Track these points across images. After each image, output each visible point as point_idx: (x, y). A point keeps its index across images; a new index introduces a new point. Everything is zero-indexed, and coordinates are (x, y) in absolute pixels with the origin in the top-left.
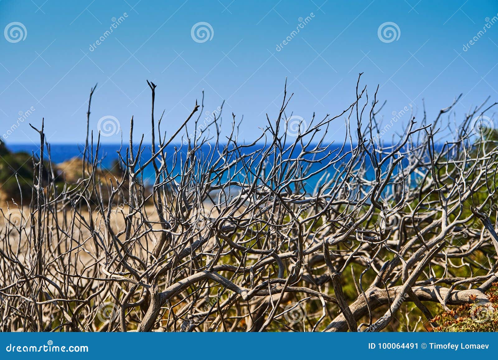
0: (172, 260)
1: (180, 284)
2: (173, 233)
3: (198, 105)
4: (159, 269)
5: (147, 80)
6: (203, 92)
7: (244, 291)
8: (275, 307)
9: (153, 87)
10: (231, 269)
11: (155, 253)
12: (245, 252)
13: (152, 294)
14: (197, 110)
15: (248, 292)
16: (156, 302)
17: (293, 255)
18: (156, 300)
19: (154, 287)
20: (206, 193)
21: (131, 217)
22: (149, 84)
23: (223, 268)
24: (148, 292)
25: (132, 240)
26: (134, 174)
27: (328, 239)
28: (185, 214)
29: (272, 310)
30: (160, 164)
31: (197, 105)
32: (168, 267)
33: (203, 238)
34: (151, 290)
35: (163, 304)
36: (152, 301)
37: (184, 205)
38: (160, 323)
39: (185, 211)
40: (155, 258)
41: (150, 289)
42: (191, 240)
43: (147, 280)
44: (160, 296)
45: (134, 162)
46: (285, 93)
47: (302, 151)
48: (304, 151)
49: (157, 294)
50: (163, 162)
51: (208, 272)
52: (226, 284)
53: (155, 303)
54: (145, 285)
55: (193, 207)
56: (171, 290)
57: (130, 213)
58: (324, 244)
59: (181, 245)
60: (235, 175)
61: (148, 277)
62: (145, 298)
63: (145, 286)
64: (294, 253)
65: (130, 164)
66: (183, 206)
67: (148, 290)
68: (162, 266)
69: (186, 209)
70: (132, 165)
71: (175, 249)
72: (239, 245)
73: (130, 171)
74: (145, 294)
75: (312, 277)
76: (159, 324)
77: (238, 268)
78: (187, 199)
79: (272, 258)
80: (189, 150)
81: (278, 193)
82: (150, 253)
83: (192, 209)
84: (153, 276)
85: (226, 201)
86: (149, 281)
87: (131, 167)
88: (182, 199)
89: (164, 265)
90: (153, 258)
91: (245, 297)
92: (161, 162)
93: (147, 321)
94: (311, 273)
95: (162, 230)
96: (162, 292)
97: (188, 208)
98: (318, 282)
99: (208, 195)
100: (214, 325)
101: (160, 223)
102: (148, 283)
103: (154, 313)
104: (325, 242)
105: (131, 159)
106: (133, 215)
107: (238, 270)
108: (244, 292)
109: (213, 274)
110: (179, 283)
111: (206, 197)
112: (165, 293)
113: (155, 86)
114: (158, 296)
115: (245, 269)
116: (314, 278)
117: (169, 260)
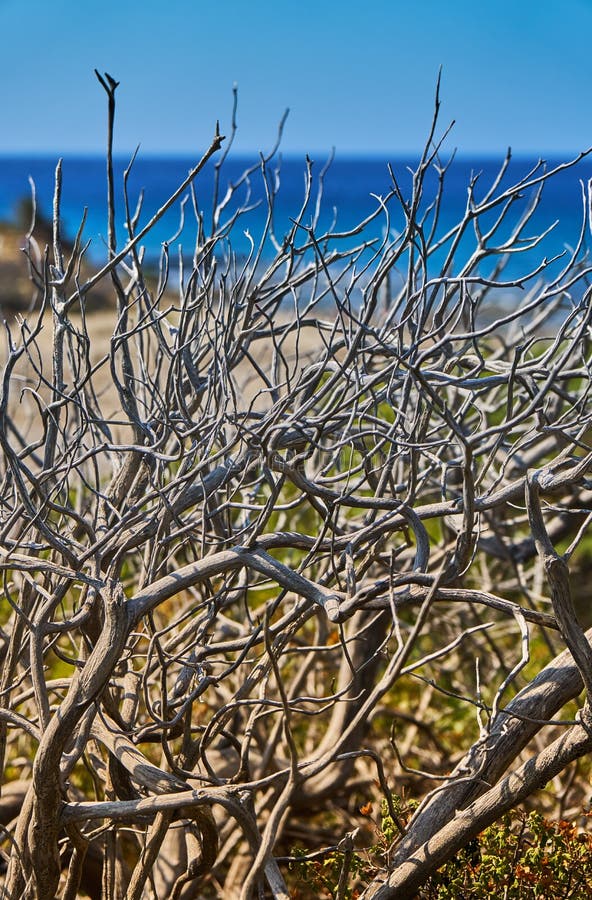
0: (156, 515)
1: (175, 580)
2: (157, 454)
3: (222, 136)
4: (126, 536)
5: (96, 71)
6: (235, 91)
7: (331, 598)
8: (404, 644)
9: (111, 85)
10: (300, 544)
11: (117, 492)
12: (335, 505)
13: (107, 603)
14: (220, 147)
15: (341, 600)
16: (116, 624)
17: (451, 509)
18: (117, 618)
19: (113, 587)
20: (242, 349)
21: (56, 410)
22: (101, 79)
23: (282, 540)
24: (98, 597)
25: (59, 468)
26: (63, 304)
27: (537, 475)
28: (189, 400)
29: (397, 653)
30: (129, 277)
31: (218, 135)
32: (148, 534)
33: (234, 464)
34: (104, 592)
35: (135, 625)
36: (108, 620)
37: (187, 378)
38: (129, 661)
39: (190, 392)
40: (114, 509)
41: (102, 591)
42: (205, 470)
43: (97, 565)
44: (126, 609)
45: (64, 273)
46: (438, 105)
47: (479, 247)
48: (483, 248)
49: (119, 604)
50: (134, 273)
51: (245, 550)
52: (289, 580)
53: (116, 626)
54: (91, 580)
55: (208, 384)
56: (153, 594)
57: (54, 401)
58: (527, 487)
59: (178, 484)
60: (311, 303)
61: (97, 558)
62: (91, 609)
63: (89, 582)
64: (453, 506)
65: (56, 278)
66: (184, 380)
67: (97, 591)
68: (133, 529)
69: (192, 388)
70: (60, 282)
71: (163, 493)
72: (319, 487)
73: (54, 296)
74: (90, 599)
75: (503, 543)
76: (126, 664)
77: (317, 542)
78: (194, 362)
79: (399, 517)
80: (199, 241)
81: (414, 366)
82: (102, 497)
83: (207, 388)
84: (111, 553)
85: (288, 382)
86: (103, 565)
87: (57, 286)
88: (183, 362)
89: (139, 527)
90: (110, 510)
91: (334, 615)
92: (130, 271)
93: (96, 668)
94: (500, 531)
95: (132, 446)
96: (133, 598)
97: (197, 386)
98: (518, 556)
99: (245, 353)
100: (258, 671)
101: (127, 424)
102: (98, 573)
103: (113, 648)
104: (530, 481)
105: (58, 267)
106: (62, 405)
107: (318, 545)
108: (330, 601)
109: (256, 556)
110: (174, 576)
111: (241, 358)
112: (139, 599)
113: (114, 85)
114: (121, 609)
115: (335, 544)
116: (508, 544)
117: (150, 516)
